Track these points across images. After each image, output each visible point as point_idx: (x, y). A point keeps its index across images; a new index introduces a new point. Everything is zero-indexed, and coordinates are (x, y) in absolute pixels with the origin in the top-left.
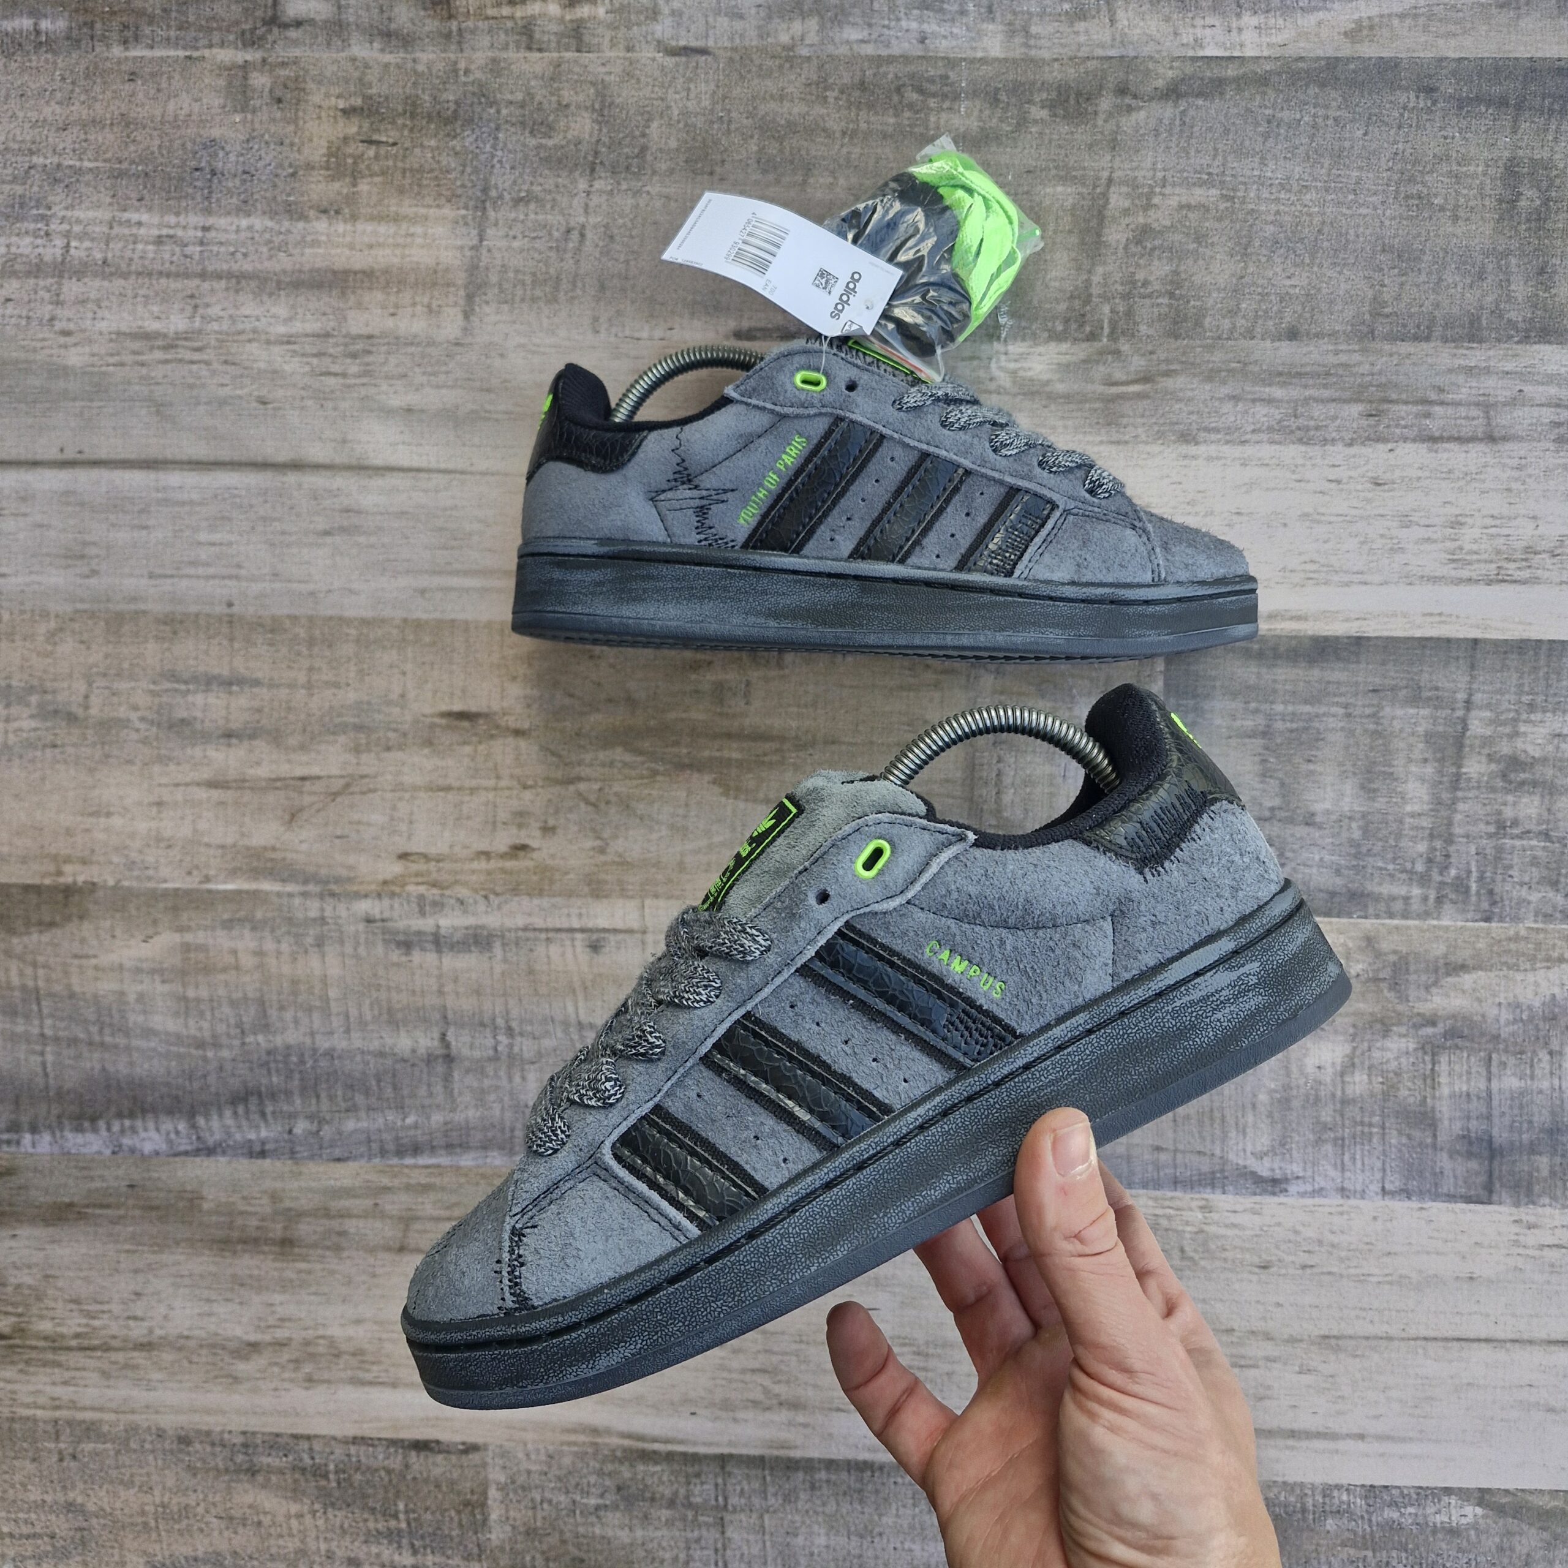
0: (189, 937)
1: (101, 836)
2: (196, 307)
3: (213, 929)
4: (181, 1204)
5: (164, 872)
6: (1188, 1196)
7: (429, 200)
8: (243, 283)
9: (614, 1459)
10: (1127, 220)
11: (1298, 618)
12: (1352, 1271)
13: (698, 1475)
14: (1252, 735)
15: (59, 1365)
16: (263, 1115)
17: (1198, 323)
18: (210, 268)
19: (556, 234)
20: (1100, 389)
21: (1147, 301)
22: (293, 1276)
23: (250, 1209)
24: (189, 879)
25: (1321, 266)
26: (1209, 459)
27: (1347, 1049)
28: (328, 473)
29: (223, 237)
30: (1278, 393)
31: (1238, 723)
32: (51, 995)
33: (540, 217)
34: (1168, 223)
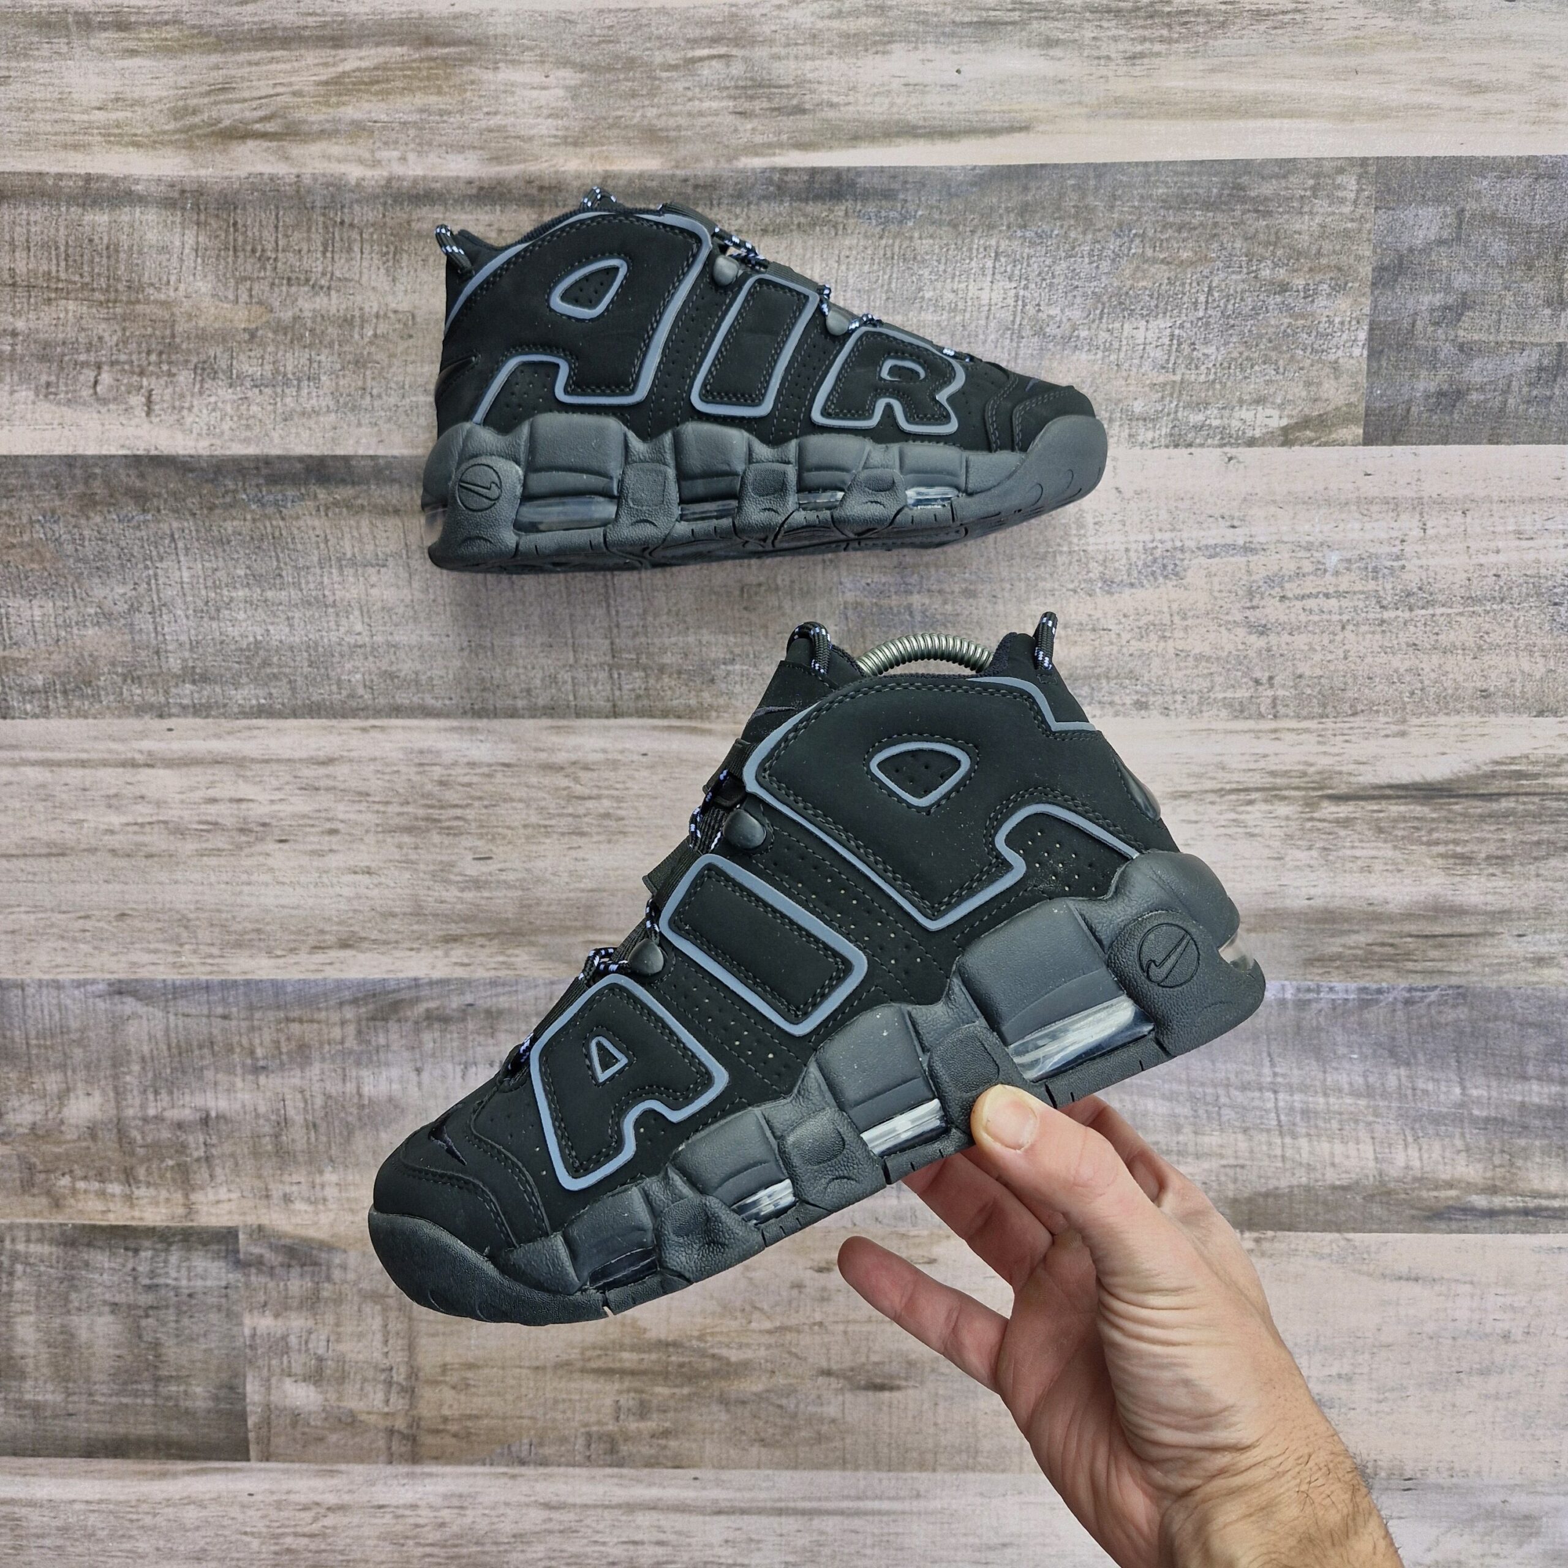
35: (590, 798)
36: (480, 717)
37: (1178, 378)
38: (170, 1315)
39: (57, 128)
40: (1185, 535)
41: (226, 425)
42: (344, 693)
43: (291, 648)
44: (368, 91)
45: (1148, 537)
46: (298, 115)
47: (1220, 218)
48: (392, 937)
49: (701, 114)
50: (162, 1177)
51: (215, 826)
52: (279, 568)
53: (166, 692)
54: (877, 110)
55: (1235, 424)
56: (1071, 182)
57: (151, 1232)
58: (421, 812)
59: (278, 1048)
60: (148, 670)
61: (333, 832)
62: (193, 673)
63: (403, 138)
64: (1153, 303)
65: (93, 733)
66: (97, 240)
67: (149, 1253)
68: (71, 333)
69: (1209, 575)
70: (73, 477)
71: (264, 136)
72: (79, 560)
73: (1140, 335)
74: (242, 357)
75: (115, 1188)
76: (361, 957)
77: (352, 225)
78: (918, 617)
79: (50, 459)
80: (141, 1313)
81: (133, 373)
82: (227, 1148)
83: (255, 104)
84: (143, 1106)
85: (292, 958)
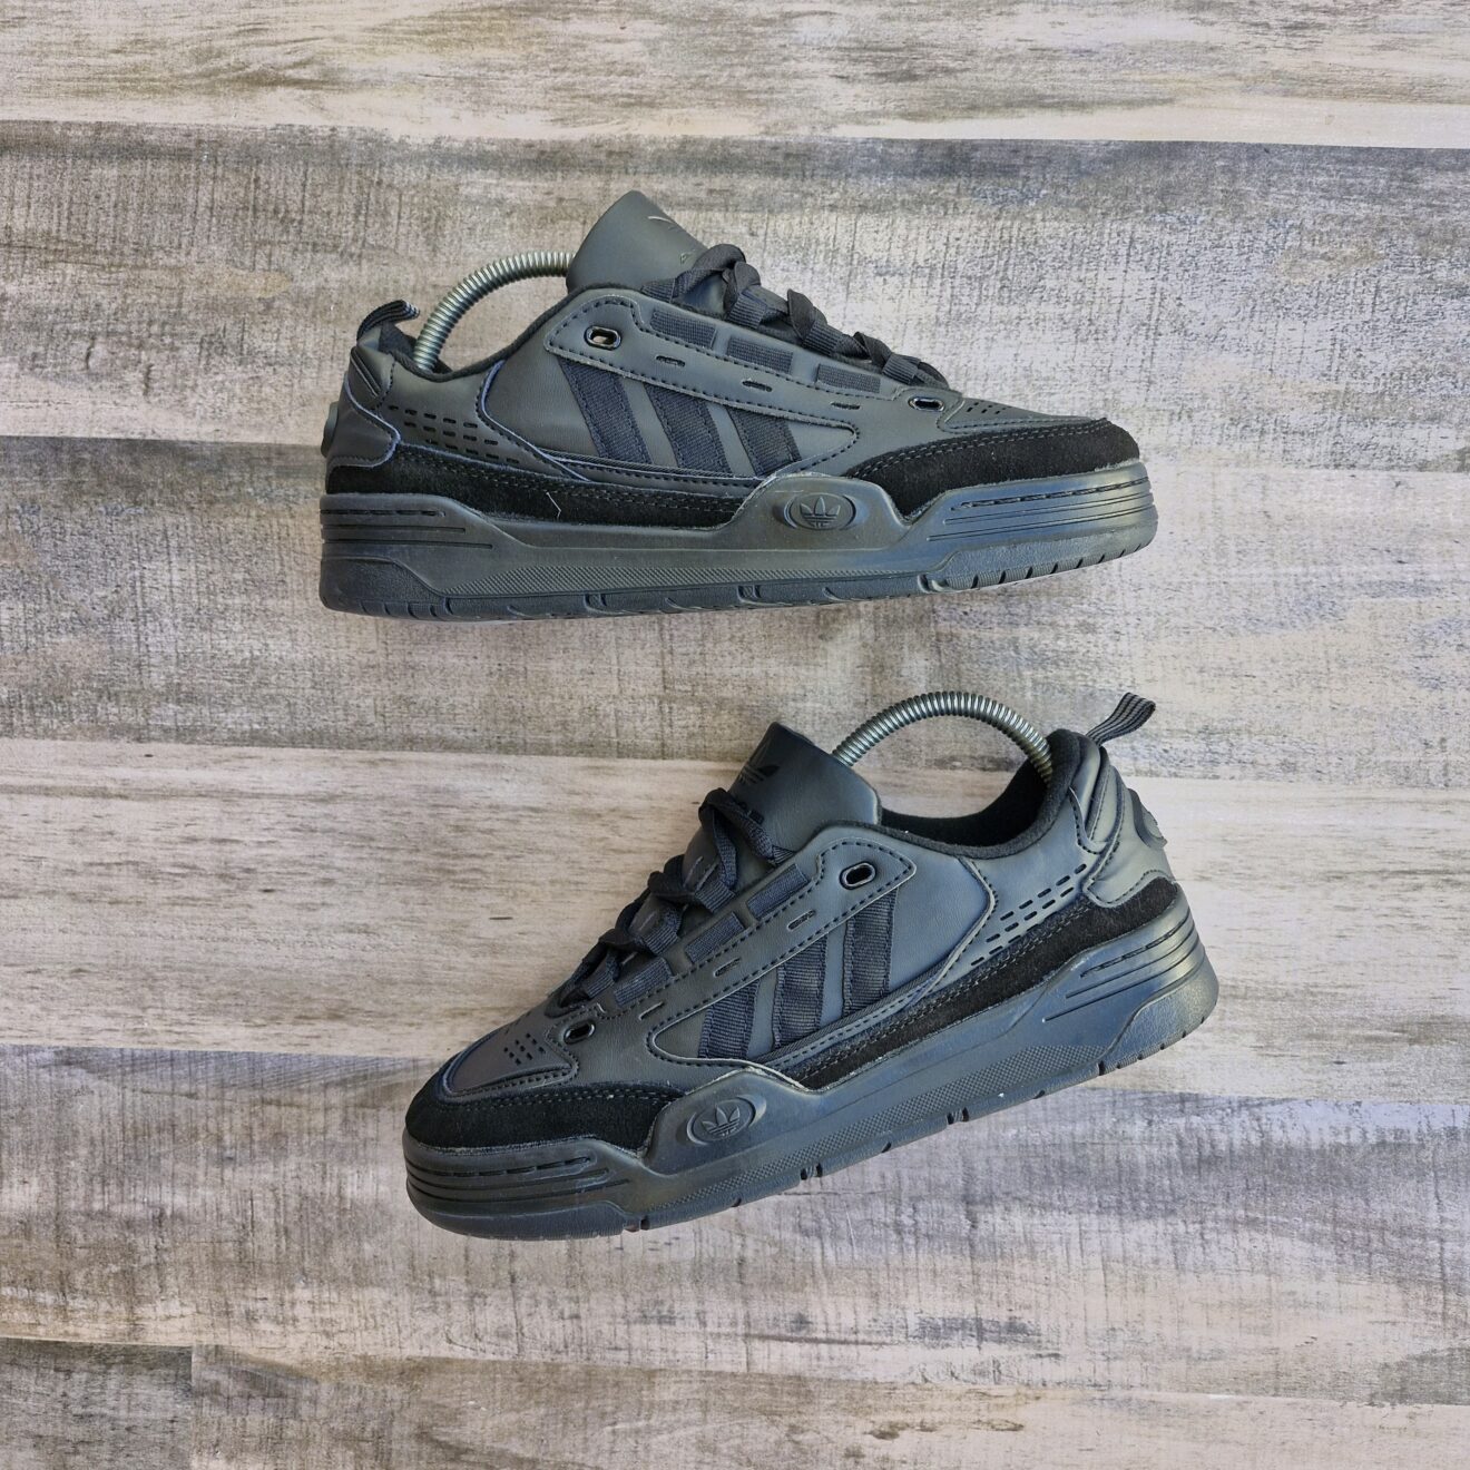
36: (507, 753)
37: (1342, 388)
39: (71, 73)
40: (1344, 569)
41: (235, 408)
42: (352, 720)
43: (293, 665)
44: (420, 42)
45: (1300, 570)
46: (336, 62)
47: (1388, 211)
48: (389, 1008)
49: (797, 76)
51: (193, 869)
52: (282, 573)
53: (146, 712)
54: (1000, 79)
55: (1406, 444)
56: (1220, 163)
57: (87, 1350)
58: (432, 862)
59: (250, 1135)
60: (127, 687)
61: (328, 882)
62: (179, 691)
63: (457, 95)
64: (1313, 302)
65: (60, 757)
66: (104, 198)
67: (84, 1376)
68: (65, 299)
69: (1373, 617)
70: (59, 463)
71: (298, 83)
72: (57, 557)
73: (1297, 337)
74: (255, 331)
75: (47, 1298)
76: (353, 1031)
77: (390, 186)
78: (1025, 654)
79: (34, 441)
81: (131, 345)
82: (182, 1254)
83: (289, 47)
84: (88, 1199)
85: (273, 1029)
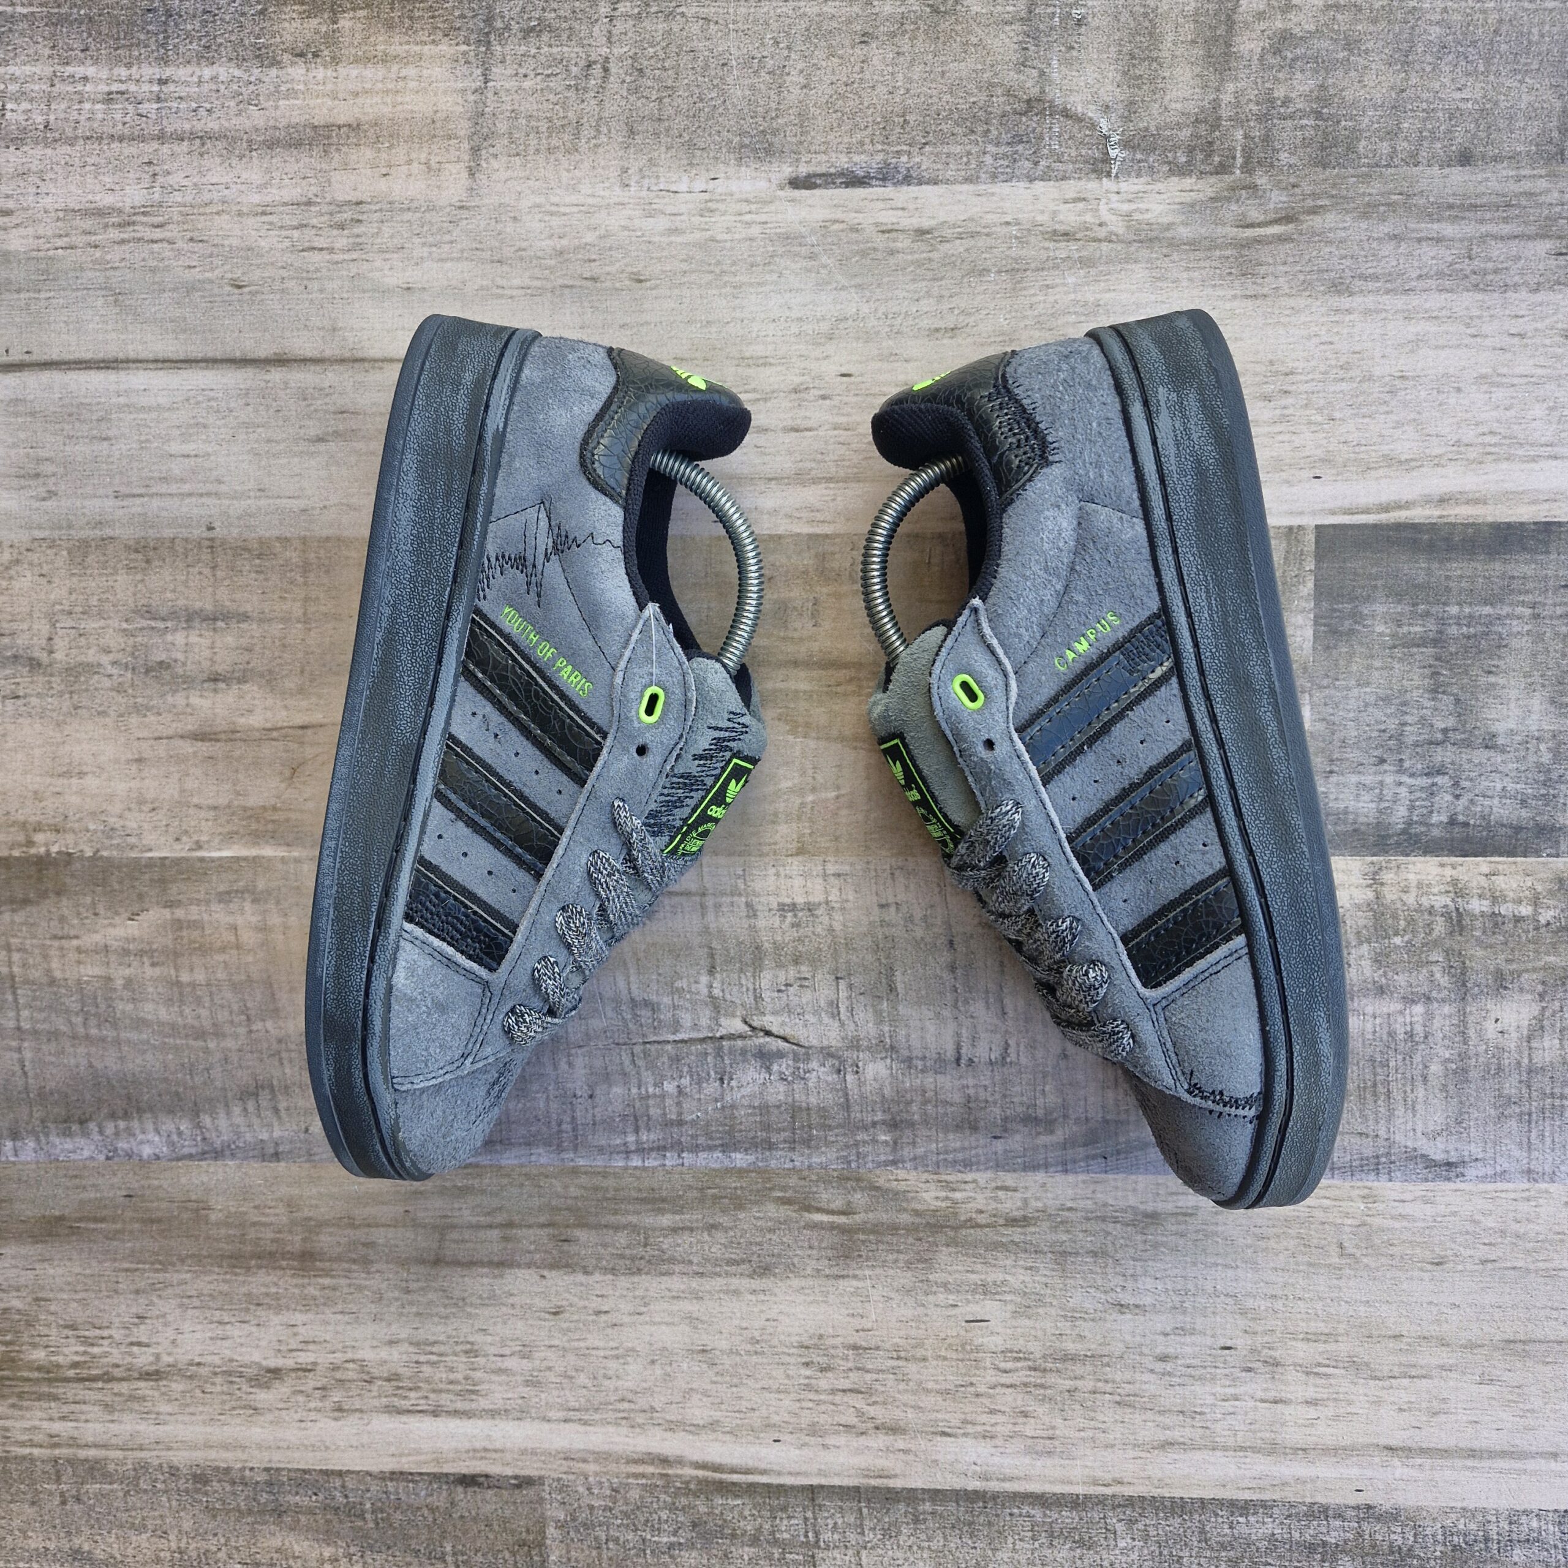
0: (180, 913)
1: (75, 800)
2: (155, 175)
3: (208, 902)
4: (185, 1216)
5: (149, 839)
6: (1347, 1184)
7: (423, 36)
8: (209, 145)
9: (688, 1492)
10: (1263, 25)
11: (1476, 502)
12: (1541, 1265)
13: (784, 1509)
14: (1422, 642)
15: (55, 1398)
16: (276, 1110)
17: (1351, 148)
18: (169, 129)
19: (575, 70)
20: (1233, 232)
21: (1289, 123)
22: (317, 1293)
23: (263, 1219)
24: (177, 846)
25: (1498, 74)
26: (1367, 312)
27: (1535, 1009)
28: (318, 368)
29: (182, 91)
30: (1448, 230)
31: (1405, 629)
32: (27, 982)
33: (555, 50)
34: (1312, 28)
35: (844, 1391)
38: (1412, 734)
50: (1411, 921)
80: (1453, 736)
